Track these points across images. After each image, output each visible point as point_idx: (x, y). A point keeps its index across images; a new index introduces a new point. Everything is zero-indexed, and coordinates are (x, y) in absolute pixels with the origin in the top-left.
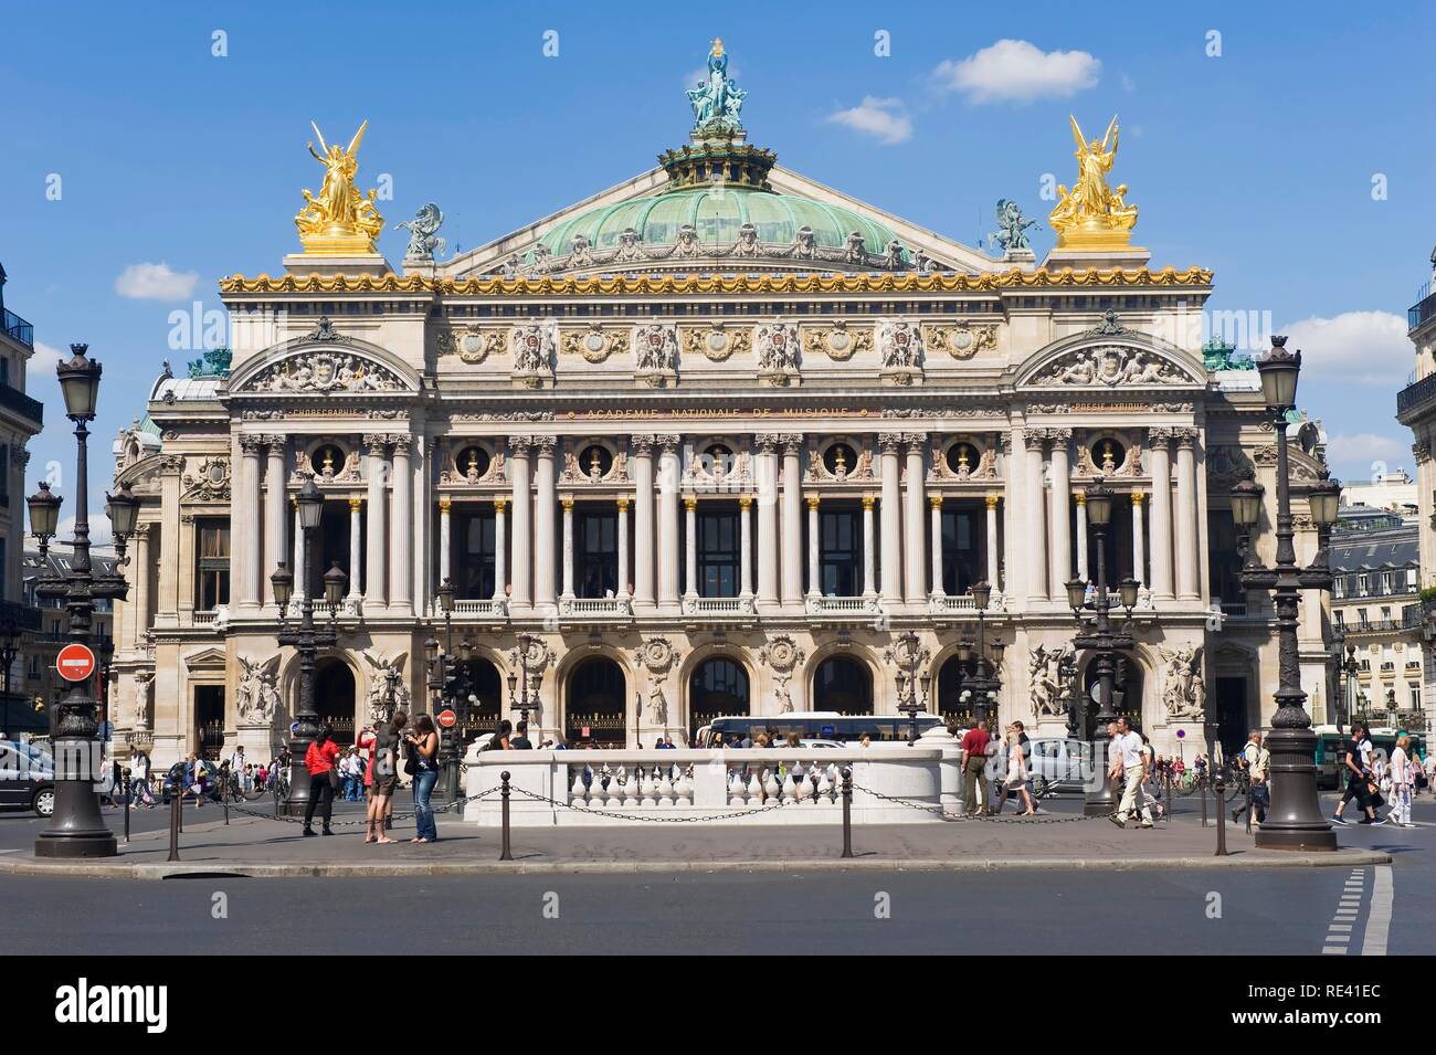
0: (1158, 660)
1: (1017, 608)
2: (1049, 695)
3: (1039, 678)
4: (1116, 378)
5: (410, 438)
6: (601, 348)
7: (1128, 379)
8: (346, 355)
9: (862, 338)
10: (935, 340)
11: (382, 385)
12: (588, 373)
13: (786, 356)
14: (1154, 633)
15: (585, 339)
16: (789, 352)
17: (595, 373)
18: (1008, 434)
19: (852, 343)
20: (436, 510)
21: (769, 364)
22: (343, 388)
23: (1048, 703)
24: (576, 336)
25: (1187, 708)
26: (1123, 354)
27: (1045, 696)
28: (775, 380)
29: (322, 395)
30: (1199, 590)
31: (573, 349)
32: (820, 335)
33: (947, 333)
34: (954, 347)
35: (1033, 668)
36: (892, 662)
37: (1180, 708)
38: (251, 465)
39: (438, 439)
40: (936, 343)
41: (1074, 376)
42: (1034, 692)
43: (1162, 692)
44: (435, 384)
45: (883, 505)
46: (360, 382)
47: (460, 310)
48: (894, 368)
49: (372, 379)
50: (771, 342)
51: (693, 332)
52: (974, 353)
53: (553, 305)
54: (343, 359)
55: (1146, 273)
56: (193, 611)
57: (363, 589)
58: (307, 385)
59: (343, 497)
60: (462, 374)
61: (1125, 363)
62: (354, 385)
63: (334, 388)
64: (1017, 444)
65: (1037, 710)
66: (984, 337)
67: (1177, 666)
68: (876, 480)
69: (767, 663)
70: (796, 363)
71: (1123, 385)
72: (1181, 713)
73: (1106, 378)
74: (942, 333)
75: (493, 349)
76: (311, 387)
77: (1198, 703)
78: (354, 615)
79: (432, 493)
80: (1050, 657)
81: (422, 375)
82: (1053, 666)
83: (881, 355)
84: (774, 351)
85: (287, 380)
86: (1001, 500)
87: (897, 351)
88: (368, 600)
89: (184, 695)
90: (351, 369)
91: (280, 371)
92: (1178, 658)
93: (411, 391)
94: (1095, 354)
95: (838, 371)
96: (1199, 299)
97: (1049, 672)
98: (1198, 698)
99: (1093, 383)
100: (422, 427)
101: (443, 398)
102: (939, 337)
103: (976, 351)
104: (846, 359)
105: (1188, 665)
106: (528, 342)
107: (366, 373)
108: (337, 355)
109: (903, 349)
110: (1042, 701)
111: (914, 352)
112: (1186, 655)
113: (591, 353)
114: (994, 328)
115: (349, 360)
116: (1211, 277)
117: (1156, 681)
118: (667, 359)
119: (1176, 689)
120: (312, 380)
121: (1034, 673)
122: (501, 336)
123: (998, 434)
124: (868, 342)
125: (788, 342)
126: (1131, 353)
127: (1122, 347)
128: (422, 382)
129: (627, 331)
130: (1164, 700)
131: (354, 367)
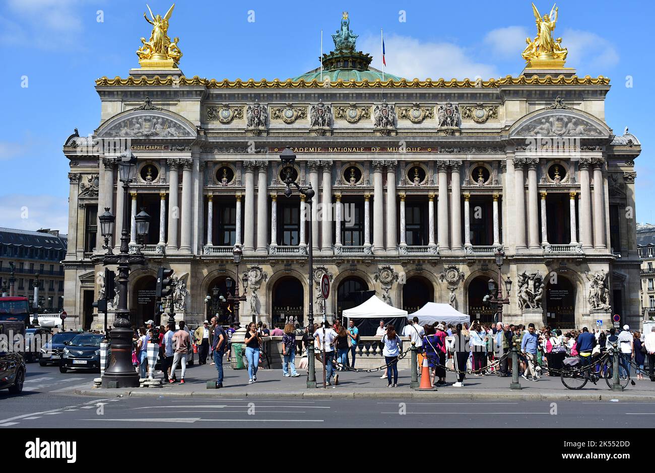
0: (585, 280)
1: (511, 252)
2: (529, 298)
3: (524, 289)
4: (562, 132)
5: (191, 161)
6: (292, 116)
7: (568, 133)
8: (159, 118)
9: (428, 112)
10: (466, 113)
11: (177, 133)
12: (285, 129)
13: (389, 121)
14: (583, 266)
15: (284, 112)
16: (390, 118)
17: (289, 129)
18: (505, 162)
19: (423, 114)
20: (205, 200)
21: (380, 125)
22: (157, 134)
23: (529, 303)
24: (279, 110)
25: (602, 305)
26: (566, 120)
27: (527, 298)
28: (383, 133)
29: (145, 138)
30: (606, 243)
31: (278, 117)
32: (406, 110)
33: (472, 110)
34: (476, 117)
35: (520, 284)
36: (445, 281)
37: (598, 305)
38: (109, 175)
39: (207, 162)
40: (466, 115)
41: (540, 131)
42: (521, 297)
43: (588, 297)
44: (205, 133)
45: (439, 198)
46: (166, 132)
47: (219, 96)
48: (445, 127)
49: (172, 130)
50: (381, 113)
51: (340, 108)
52: (486, 120)
53: (267, 94)
54: (157, 119)
55: (576, 78)
56: (84, 252)
57: (166, 240)
58: (138, 133)
59: (157, 192)
60: (220, 129)
61: (567, 124)
62: (164, 134)
63: (152, 134)
64: (510, 167)
65: (522, 306)
66: (491, 112)
67: (596, 282)
68: (435, 185)
69: (378, 281)
70: (394, 124)
71: (566, 136)
72: (599, 308)
73: (556, 132)
74: (469, 110)
75: (236, 116)
76: (140, 134)
77: (607, 302)
78: (161, 253)
79: (204, 189)
80: (529, 278)
81: (199, 129)
82: (531, 283)
83: (437, 120)
84: (382, 118)
85: (128, 131)
86: (501, 196)
87: (447, 118)
88: (168, 246)
89: (78, 294)
90: (161, 125)
91: (125, 126)
92: (597, 278)
93: (192, 136)
94: (551, 119)
95: (415, 129)
96: (603, 92)
97: (529, 286)
98: (607, 300)
99: (550, 135)
100: (198, 156)
101: (210, 141)
102: (468, 112)
103: (487, 119)
104: (419, 122)
105: (602, 283)
106: (254, 112)
107: (169, 127)
108: (154, 117)
109: (450, 117)
110: (525, 301)
111: (455, 120)
112: (601, 277)
113: (287, 119)
114: (496, 107)
115: (160, 120)
116: (609, 81)
117: (584, 291)
118: (327, 121)
119: (595, 295)
120: (141, 131)
121: (521, 287)
122: (240, 110)
123: (500, 161)
124: (431, 114)
125: (390, 113)
126: (570, 120)
127: (565, 116)
128: (198, 132)
129: (306, 107)
130: (589, 301)
131: (163, 124)
